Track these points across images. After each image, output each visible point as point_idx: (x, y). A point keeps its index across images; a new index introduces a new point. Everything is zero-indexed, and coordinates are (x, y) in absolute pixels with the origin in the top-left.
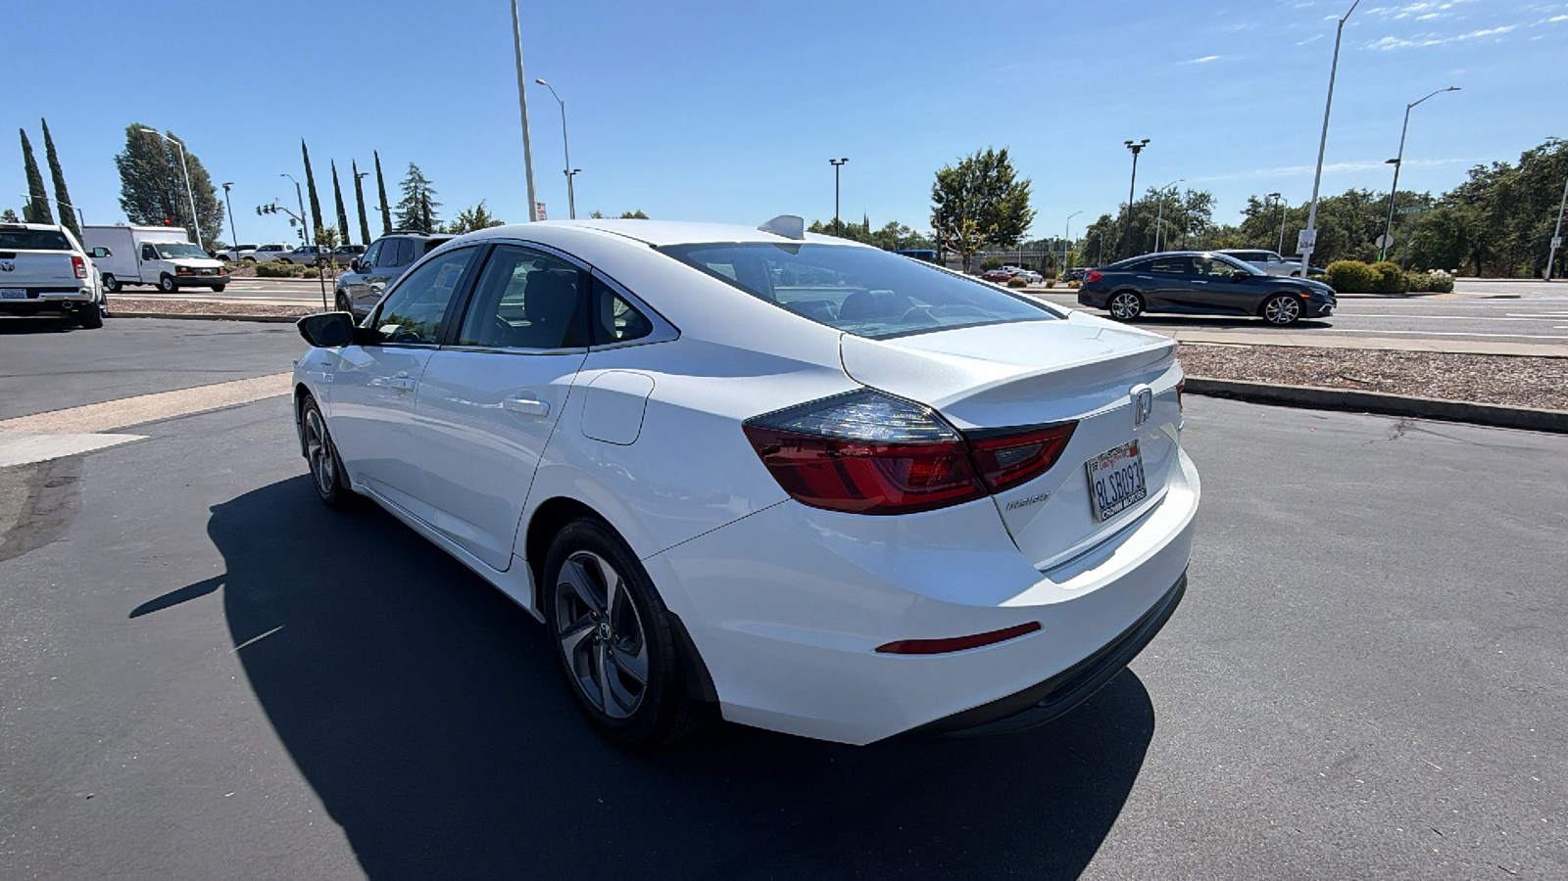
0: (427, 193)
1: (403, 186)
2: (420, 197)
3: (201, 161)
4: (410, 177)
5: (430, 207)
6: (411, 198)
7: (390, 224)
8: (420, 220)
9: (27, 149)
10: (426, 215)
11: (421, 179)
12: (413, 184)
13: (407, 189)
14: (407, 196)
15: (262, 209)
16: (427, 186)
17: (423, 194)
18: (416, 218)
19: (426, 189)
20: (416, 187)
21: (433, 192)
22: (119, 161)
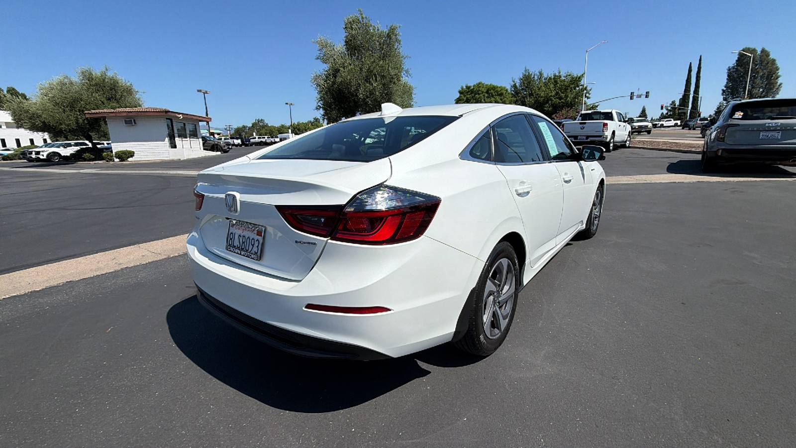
22: (729, 70)
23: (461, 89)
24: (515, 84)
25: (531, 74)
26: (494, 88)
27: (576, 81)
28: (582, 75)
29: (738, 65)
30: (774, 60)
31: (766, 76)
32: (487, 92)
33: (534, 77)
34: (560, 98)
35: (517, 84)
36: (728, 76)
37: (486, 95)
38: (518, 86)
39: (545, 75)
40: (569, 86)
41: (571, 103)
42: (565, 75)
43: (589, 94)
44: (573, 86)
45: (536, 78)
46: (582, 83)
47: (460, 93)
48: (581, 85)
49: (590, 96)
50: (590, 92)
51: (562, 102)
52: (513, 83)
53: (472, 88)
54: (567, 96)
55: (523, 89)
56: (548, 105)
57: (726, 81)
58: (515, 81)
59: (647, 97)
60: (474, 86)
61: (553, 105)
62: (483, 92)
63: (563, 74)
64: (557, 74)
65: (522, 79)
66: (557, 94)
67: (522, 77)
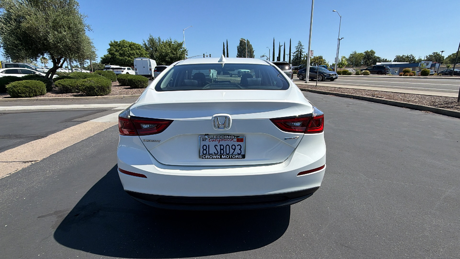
0: (302, 49)
1: (296, 48)
2: (300, 50)
3: (252, 46)
4: (298, 45)
5: (302, 53)
6: (297, 51)
7: (291, 58)
8: (299, 57)
9: (224, 46)
10: (300, 56)
11: (301, 45)
12: (298, 47)
13: (297, 48)
14: (296, 50)
15: (262, 56)
16: (302, 47)
17: (301, 49)
18: (298, 57)
19: (302, 48)
20: (299, 48)
21: (304, 49)
22: (238, 47)
23: (110, 43)
24: (145, 43)
25: (154, 38)
26: (134, 44)
27: (180, 45)
28: (182, 43)
29: (240, 46)
30: (251, 45)
31: (249, 51)
32: (130, 46)
33: (156, 41)
34: (174, 54)
35: (146, 44)
36: (238, 50)
37: (130, 48)
38: (147, 45)
39: (162, 40)
40: (177, 48)
41: (179, 57)
42: (174, 41)
43: (187, 53)
44: (179, 48)
45: (157, 41)
46: (183, 46)
47: (110, 45)
48: (183, 48)
49: (188, 54)
50: (188, 52)
51: (175, 56)
52: (144, 43)
53: (119, 43)
54: (177, 53)
55: (150, 47)
56: (167, 57)
57: (237, 52)
58: (145, 41)
59: (210, 56)
60: (120, 42)
61: (170, 58)
62: (127, 46)
63: (173, 41)
64: (170, 40)
65: (149, 41)
66: (171, 51)
67: (149, 40)
